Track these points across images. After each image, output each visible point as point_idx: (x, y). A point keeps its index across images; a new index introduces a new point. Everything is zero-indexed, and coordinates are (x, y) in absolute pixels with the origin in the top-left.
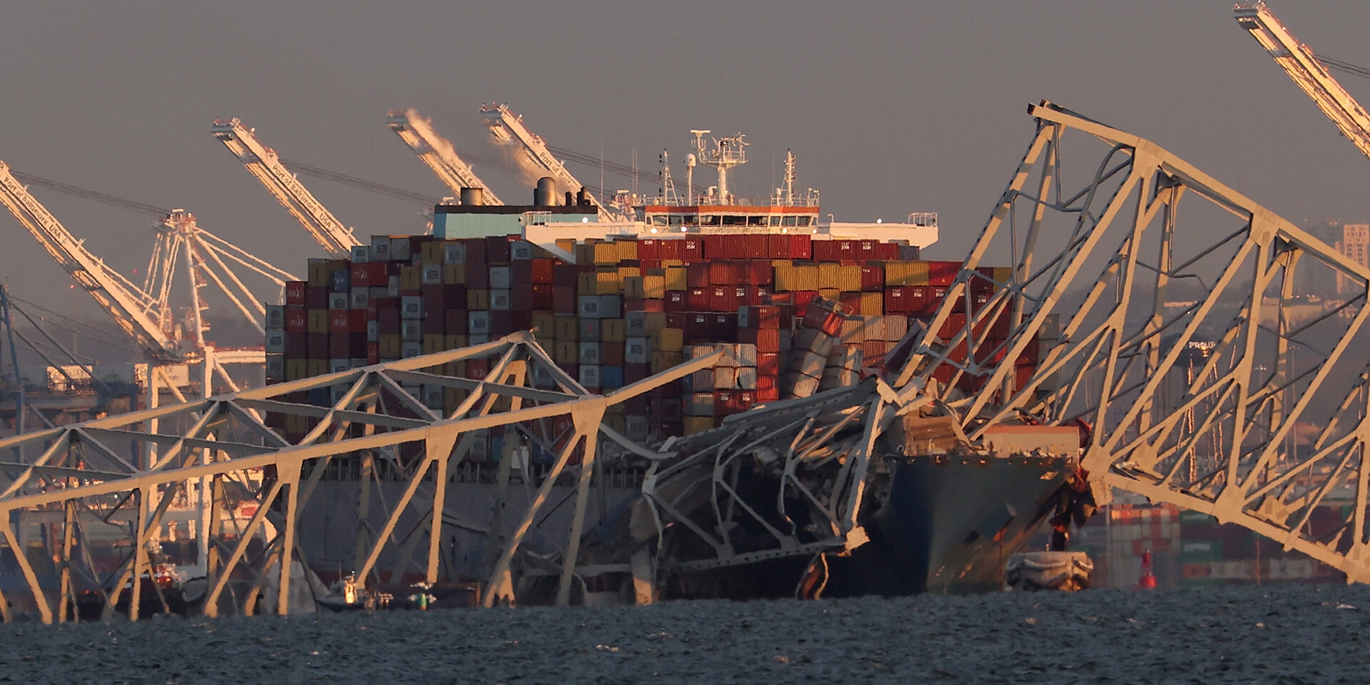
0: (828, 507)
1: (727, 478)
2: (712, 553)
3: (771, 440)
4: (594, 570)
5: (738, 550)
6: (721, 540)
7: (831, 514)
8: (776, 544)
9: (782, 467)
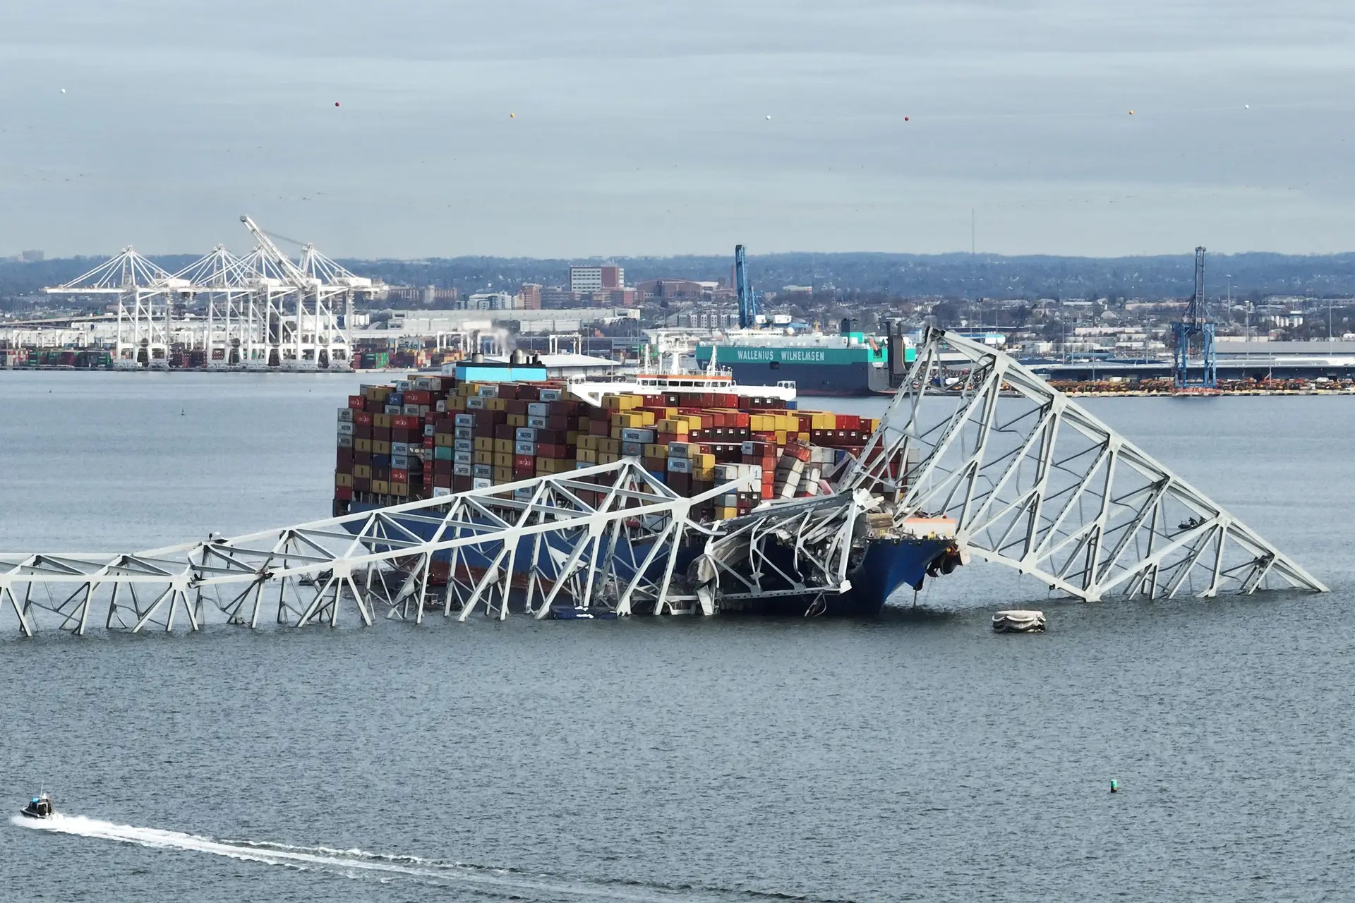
0: (824, 566)
1: (759, 547)
2: (748, 590)
3: (785, 525)
4: (677, 599)
5: (764, 588)
6: (754, 583)
7: (826, 570)
8: (791, 587)
9: (795, 542)
